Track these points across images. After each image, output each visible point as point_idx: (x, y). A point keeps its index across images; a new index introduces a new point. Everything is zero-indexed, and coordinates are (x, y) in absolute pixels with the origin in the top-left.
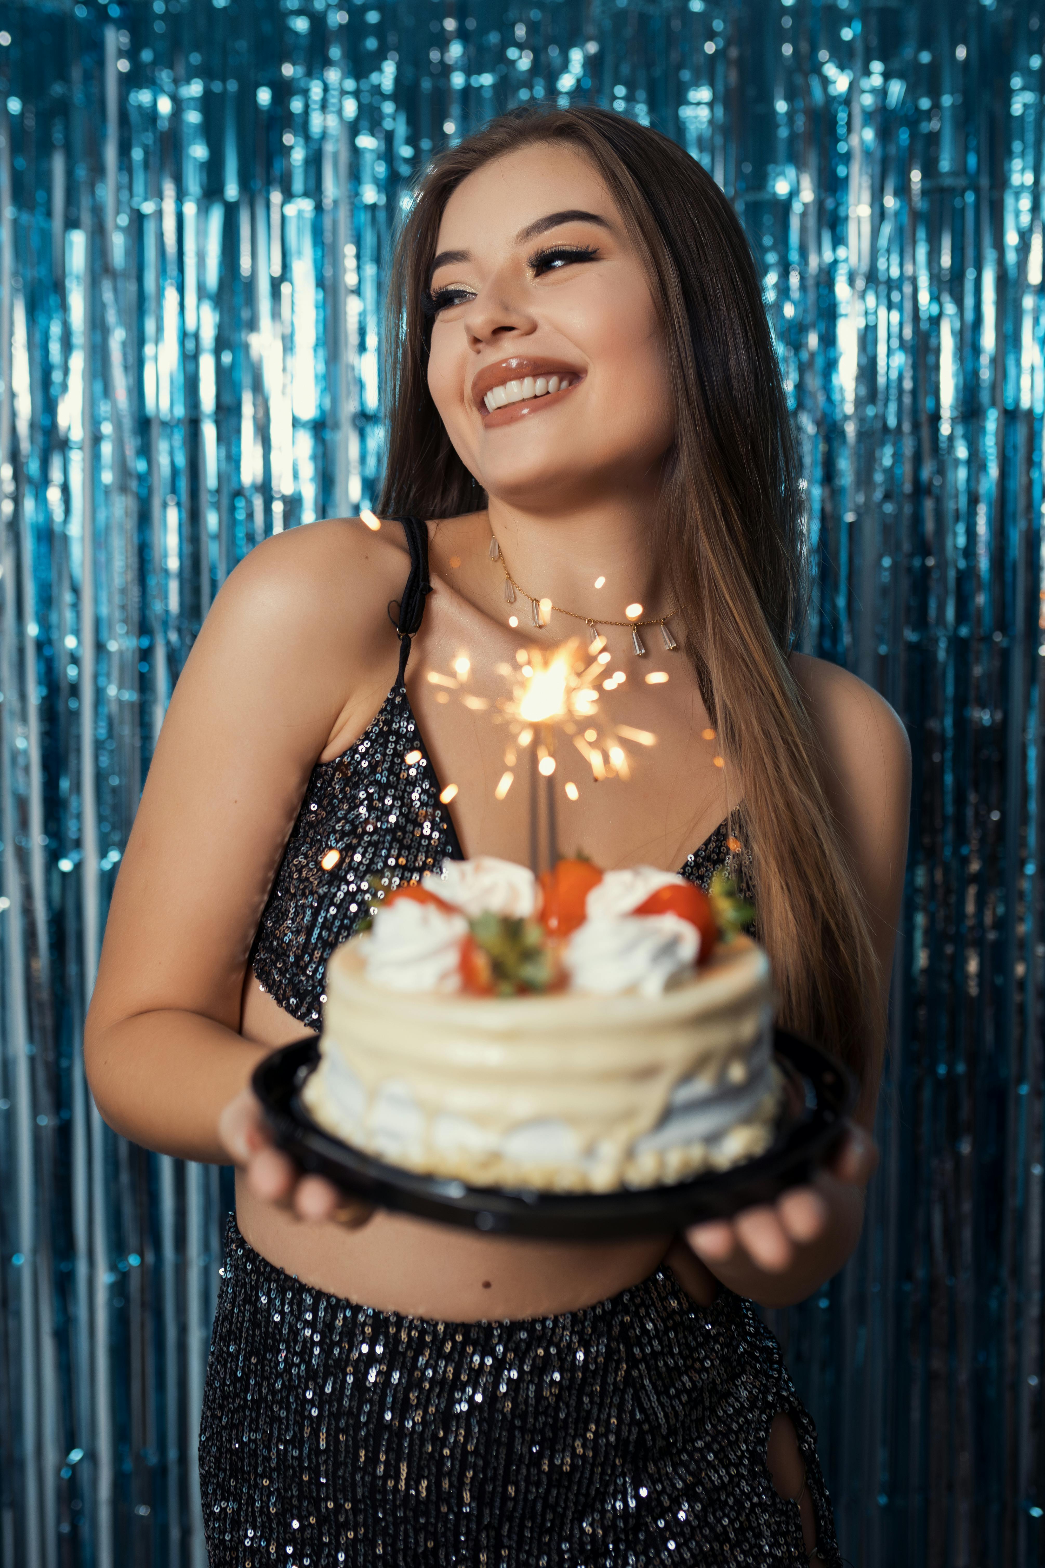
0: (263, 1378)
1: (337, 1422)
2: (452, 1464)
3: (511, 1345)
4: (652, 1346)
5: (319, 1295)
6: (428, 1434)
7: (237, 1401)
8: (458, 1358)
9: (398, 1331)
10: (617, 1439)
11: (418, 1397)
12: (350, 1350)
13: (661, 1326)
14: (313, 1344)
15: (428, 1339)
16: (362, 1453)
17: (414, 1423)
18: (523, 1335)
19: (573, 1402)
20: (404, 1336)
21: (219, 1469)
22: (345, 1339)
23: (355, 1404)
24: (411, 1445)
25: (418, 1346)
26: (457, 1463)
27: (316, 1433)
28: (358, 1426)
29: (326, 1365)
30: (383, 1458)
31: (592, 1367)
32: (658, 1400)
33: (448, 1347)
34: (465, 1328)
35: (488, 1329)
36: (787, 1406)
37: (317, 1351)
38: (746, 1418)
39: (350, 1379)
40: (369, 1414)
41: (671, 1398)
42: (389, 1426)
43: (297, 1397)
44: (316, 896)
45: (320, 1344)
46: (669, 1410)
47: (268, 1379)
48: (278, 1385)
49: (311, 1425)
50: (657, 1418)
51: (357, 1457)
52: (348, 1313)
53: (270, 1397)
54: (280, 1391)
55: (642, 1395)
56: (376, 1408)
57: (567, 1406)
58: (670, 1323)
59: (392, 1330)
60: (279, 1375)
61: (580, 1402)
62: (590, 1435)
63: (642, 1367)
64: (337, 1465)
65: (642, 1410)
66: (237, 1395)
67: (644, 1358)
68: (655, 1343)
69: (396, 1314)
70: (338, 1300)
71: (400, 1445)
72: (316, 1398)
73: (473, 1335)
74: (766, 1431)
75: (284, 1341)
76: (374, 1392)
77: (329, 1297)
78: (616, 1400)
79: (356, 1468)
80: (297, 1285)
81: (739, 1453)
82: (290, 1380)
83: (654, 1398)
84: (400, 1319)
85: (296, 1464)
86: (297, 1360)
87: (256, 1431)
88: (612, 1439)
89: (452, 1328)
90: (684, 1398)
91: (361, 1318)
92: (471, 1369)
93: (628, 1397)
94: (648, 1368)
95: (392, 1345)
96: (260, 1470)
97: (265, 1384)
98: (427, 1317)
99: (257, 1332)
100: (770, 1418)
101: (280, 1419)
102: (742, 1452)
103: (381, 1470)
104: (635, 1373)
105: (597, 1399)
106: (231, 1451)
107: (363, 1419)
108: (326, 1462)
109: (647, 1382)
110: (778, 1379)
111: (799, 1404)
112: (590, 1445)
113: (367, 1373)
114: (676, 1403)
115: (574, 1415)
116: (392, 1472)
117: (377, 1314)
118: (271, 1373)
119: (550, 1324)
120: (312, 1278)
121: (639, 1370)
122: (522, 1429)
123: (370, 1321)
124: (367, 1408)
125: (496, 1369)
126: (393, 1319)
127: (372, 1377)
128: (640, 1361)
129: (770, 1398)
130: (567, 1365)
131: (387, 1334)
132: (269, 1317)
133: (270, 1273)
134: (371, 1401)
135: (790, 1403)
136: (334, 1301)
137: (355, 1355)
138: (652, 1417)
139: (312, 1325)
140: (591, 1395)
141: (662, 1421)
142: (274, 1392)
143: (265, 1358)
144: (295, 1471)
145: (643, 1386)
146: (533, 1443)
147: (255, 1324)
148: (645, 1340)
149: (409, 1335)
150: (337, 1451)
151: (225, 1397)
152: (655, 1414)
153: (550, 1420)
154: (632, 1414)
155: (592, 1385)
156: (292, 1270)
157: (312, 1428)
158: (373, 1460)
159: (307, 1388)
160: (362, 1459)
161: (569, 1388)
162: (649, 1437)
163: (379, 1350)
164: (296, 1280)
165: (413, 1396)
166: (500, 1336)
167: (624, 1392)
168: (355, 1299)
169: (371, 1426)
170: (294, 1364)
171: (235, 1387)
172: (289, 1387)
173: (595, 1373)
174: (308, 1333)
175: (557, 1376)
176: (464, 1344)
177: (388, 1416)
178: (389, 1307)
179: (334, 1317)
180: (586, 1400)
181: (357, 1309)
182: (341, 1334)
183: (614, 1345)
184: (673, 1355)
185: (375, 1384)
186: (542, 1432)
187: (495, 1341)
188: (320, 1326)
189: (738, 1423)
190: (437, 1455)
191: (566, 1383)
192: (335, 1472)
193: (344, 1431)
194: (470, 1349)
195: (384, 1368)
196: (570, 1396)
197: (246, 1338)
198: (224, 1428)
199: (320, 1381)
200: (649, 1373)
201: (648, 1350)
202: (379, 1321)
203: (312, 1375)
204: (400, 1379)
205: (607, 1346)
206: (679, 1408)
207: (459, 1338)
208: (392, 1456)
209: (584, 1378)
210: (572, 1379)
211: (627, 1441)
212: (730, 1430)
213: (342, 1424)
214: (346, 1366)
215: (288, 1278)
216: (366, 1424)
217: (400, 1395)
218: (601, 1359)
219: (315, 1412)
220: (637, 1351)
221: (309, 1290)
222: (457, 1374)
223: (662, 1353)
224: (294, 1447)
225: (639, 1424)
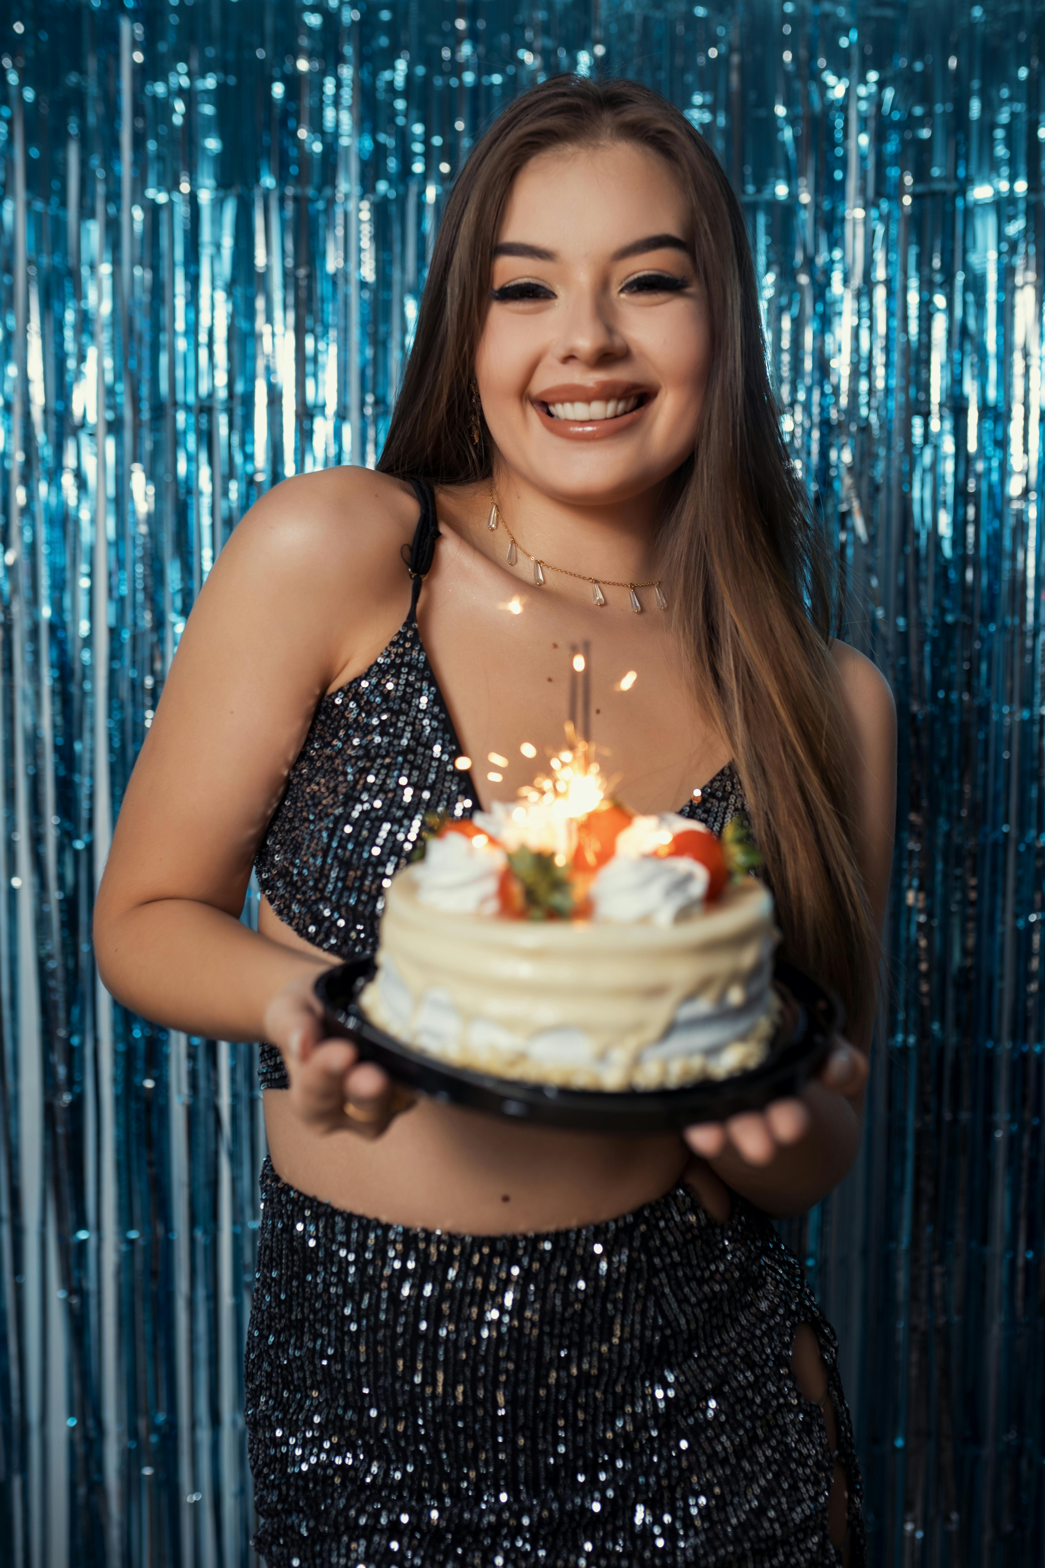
0: (305, 1299)
1: (375, 1334)
2: (486, 1370)
3: (537, 1256)
4: (671, 1257)
5: (349, 1217)
6: (461, 1343)
7: (283, 1321)
8: (485, 1270)
9: (428, 1246)
10: (642, 1343)
11: (450, 1307)
12: (383, 1267)
13: (680, 1239)
14: (349, 1264)
15: (456, 1251)
16: (400, 1363)
17: (448, 1332)
18: (548, 1246)
19: (598, 1309)
20: (433, 1250)
21: (271, 1383)
22: (378, 1257)
23: (391, 1317)
24: (446, 1353)
25: (446, 1261)
26: (491, 1369)
27: (355, 1346)
28: (394, 1337)
29: (362, 1283)
30: (420, 1366)
31: (615, 1276)
32: (679, 1306)
33: (476, 1259)
34: (491, 1241)
35: (513, 1241)
36: (809, 1315)
37: (352, 1270)
38: (768, 1324)
39: (385, 1295)
40: (405, 1325)
41: (693, 1306)
42: (424, 1336)
43: (336, 1314)
44: (332, 817)
45: (355, 1263)
46: (691, 1317)
47: (309, 1300)
48: (318, 1305)
49: (351, 1340)
50: (679, 1325)
51: (395, 1366)
52: (379, 1232)
53: (311, 1317)
54: (321, 1310)
55: (663, 1302)
56: (411, 1319)
57: (592, 1311)
58: (689, 1236)
59: (422, 1246)
60: (319, 1296)
61: (604, 1309)
62: (615, 1341)
63: (663, 1276)
64: (377, 1376)
65: (664, 1317)
66: (282, 1316)
67: (664, 1268)
68: (675, 1254)
69: (424, 1230)
70: (369, 1221)
71: (436, 1353)
72: (354, 1314)
73: (499, 1246)
74: (791, 1336)
75: (321, 1264)
76: (409, 1305)
77: (360, 1218)
78: (639, 1307)
79: (395, 1378)
80: (329, 1210)
81: (764, 1357)
82: (329, 1299)
83: (675, 1305)
84: (428, 1235)
85: (339, 1376)
86: (334, 1279)
87: (300, 1349)
88: (637, 1343)
89: (479, 1242)
90: (705, 1306)
91: (391, 1235)
92: (499, 1279)
93: (651, 1304)
94: (668, 1276)
95: (423, 1259)
96: (309, 1382)
97: (306, 1304)
98: (454, 1231)
99: (296, 1258)
100: (794, 1325)
101: (322, 1336)
102: (767, 1355)
103: (418, 1380)
104: (656, 1282)
105: (620, 1307)
106: (281, 1366)
107: (399, 1330)
108: (367, 1374)
109: (667, 1290)
110: (801, 1291)
111: (821, 1314)
112: (615, 1349)
113: (400, 1287)
114: (698, 1311)
115: (599, 1320)
116: (429, 1379)
117: (406, 1231)
118: (311, 1294)
119: (573, 1236)
120: (343, 1202)
121: (660, 1280)
122: (551, 1335)
123: (399, 1238)
124: (402, 1320)
125: (524, 1279)
126: (422, 1235)
127: (406, 1291)
128: (660, 1270)
129: (793, 1307)
130: (591, 1274)
131: (417, 1250)
132: (306, 1243)
133: (304, 1202)
134: (405, 1313)
135: (812, 1312)
136: (365, 1222)
137: (387, 1272)
138: (674, 1324)
139: (347, 1245)
140: (615, 1302)
141: (684, 1327)
142: (315, 1312)
143: (305, 1280)
144: (339, 1384)
145: (664, 1294)
146: (561, 1348)
147: (293, 1251)
148: (665, 1251)
149: (438, 1249)
150: (376, 1363)
151: (272, 1318)
152: (677, 1321)
153: (576, 1326)
154: (655, 1319)
155: (615, 1292)
156: (324, 1198)
157: (352, 1343)
158: (411, 1369)
159: (345, 1306)
160: (401, 1368)
161: (594, 1296)
162: (672, 1342)
163: (411, 1265)
164: (328, 1206)
165: (445, 1307)
166: (525, 1248)
167: (645, 1299)
168: (384, 1219)
169: (407, 1337)
170: (331, 1284)
171: (280, 1309)
172: (328, 1306)
173: (617, 1281)
174: (343, 1253)
175: (582, 1285)
176: (491, 1255)
177: (423, 1326)
178: (418, 1225)
179: (366, 1237)
180: (610, 1306)
181: (387, 1228)
182: (374, 1252)
183: (635, 1255)
184: (691, 1266)
185: (409, 1297)
186: (569, 1336)
187: (520, 1252)
188: (353, 1247)
189: (761, 1329)
190: (471, 1362)
191: (590, 1291)
192: (376, 1380)
193: (383, 1344)
194: (497, 1261)
195: (417, 1281)
196: (595, 1303)
197: (287, 1264)
198: (271, 1347)
199: (357, 1298)
200: (669, 1282)
201: (668, 1260)
202: (409, 1239)
203: (350, 1294)
204: (432, 1291)
205: (629, 1257)
206: (701, 1317)
207: (486, 1250)
208: (429, 1363)
209: (607, 1286)
210: (597, 1287)
211: (650, 1346)
212: (754, 1336)
213: (380, 1335)
214: (381, 1281)
215: (320, 1204)
216: (402, 1335)
217: (433, 1309)
218: (623, 1269)
219: (353, 1327)
220: (657, 1261)
221: (341, 1213)
222: (486, 1285)
223: (681, 1263)
224: (336, 1362)
225: (661, 1329)
